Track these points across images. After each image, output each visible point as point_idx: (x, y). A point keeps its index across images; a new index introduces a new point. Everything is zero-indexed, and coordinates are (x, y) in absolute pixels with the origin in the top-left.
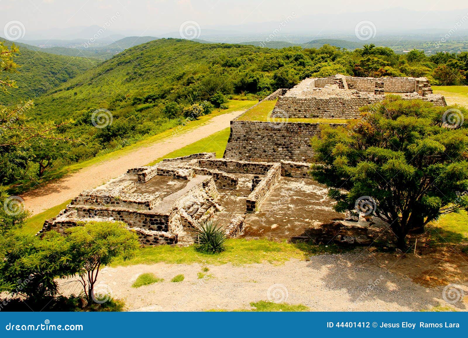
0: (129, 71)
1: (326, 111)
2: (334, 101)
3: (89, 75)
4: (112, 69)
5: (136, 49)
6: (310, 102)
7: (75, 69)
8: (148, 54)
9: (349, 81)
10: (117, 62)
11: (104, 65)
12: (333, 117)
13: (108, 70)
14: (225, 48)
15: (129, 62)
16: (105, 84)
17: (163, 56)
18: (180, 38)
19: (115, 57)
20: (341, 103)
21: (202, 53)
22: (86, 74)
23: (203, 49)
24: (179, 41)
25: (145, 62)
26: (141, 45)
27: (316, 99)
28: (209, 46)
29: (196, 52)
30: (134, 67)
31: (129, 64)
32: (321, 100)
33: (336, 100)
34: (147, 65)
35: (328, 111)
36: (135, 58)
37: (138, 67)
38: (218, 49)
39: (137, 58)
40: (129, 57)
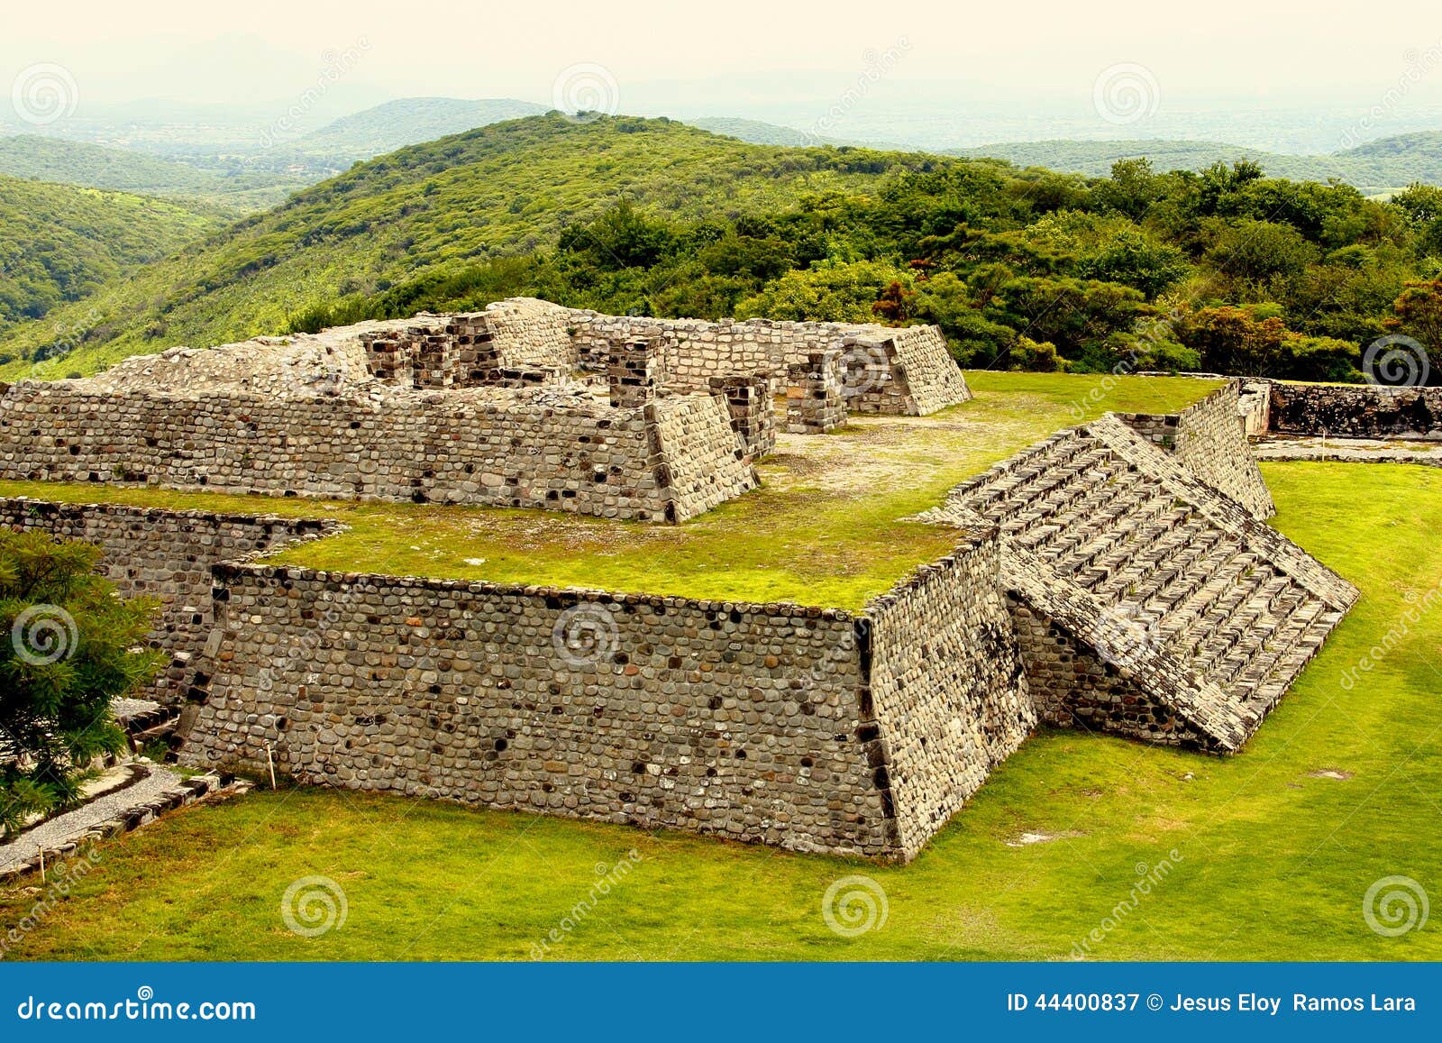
0: (357, 276)
1: (177, 456)
2: (218, 409)
3: (160, 285)
4: (271, 262)
5: (411, 162)
6: (122, 409)
7: (96, 255)
8: (463, 191)
9: (585, 334)
10: (302, 228)
11: (239, 238)
12: (203, 481)
13: (254, 267)
14: (850, 170)
15: (363, 228)
16: (230, 335)
17: (534, 205)
18: (638, 115)
19: (299, 201)
20: (243, 418)
21: (730, 194)
22: (144, 281)
23: (740, 175)
24: (631, 130)
25: (441, 231)
26: (437, 144)
27: (146, 398)
28: (772, 161)
29: (701, 186)
30: (383, 257)
31: (358, 239)
32: (167, 402)
33: (224, 405)
34: (448, 250)
35: (186, 453)
36: (395, 209)
37: (404, 255)
38: (814, 175)
39: (404, 211)
40: (364, 204)
